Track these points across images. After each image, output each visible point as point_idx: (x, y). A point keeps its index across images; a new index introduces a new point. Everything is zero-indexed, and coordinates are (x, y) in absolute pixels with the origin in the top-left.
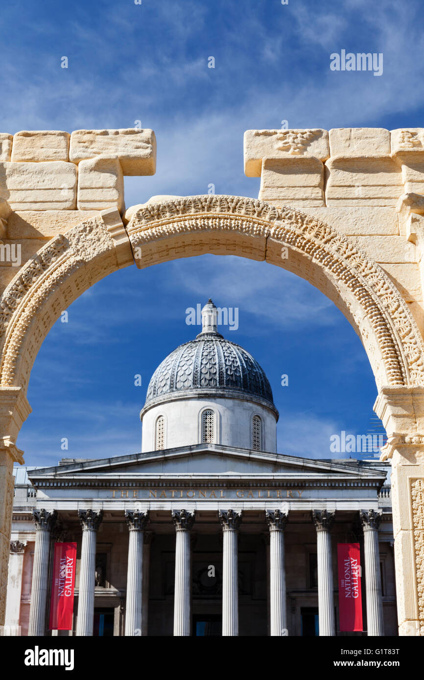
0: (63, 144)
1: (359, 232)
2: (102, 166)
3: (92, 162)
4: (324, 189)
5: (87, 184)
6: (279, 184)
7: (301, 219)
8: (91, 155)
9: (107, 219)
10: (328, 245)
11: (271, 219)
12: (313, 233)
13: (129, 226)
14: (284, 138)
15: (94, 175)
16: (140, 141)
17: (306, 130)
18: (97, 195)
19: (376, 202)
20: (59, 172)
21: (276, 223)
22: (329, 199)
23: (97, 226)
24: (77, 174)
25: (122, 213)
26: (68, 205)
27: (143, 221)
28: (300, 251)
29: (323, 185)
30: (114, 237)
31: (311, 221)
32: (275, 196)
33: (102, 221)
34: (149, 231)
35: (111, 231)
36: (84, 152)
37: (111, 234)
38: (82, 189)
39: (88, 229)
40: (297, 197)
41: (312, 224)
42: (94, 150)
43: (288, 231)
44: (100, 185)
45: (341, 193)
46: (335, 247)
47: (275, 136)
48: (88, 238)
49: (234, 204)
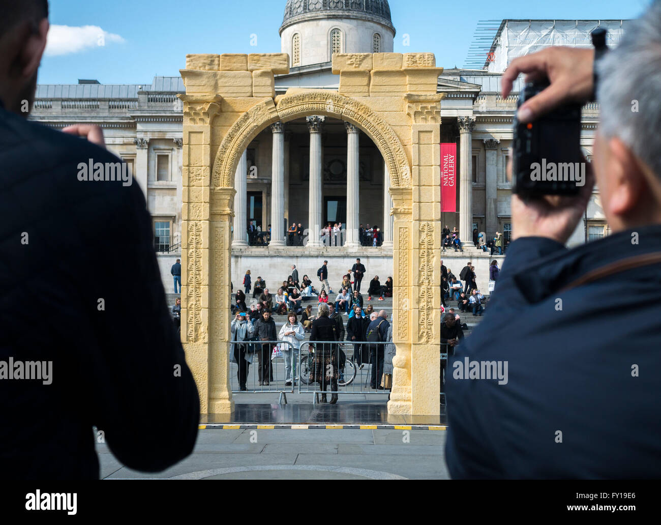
0: (245, 61)
1: (384, 110)
2: (264, 74)
3: (259, 72)
4: (369, 87)
5: (257, 84)
6: (348, 84)
7: (357, 104)
8: (258, 68)
9: (267, 103)
10: (369, 118)
11: (343, 103)
12: (363, 112)
13: (278, 107)
14: (351, 59)
15: (260, 79)
16: (282, 60)
17: (362, 54)
18: (262, 89)
19: (393, 94)
20: (244, 77)
21: (346, 106)
22: (371, 92)
23: (263, 107)
24: (252, 78)
25: (274, 99)
26: (248, 94)
27: (284, 105)
28: (356, 120)
29: (368, 85)
30: (270, 113)
31: (362, 106)
32: (346, 90)
33: (265, 105)
34: (287, 110)
35: (269, 109)
36: (255, 66)
37: (270, 111)
38: (255, 86)
39: (259, 109)
40: (356, 91)
41: (363, 107)
42: (260, 65)
43: (351, 111)
44: (263, 85)
45: (377, 89)
46: (372, 119)
47: (347, 57)
48: (259, 113)
49: (326, 96)
